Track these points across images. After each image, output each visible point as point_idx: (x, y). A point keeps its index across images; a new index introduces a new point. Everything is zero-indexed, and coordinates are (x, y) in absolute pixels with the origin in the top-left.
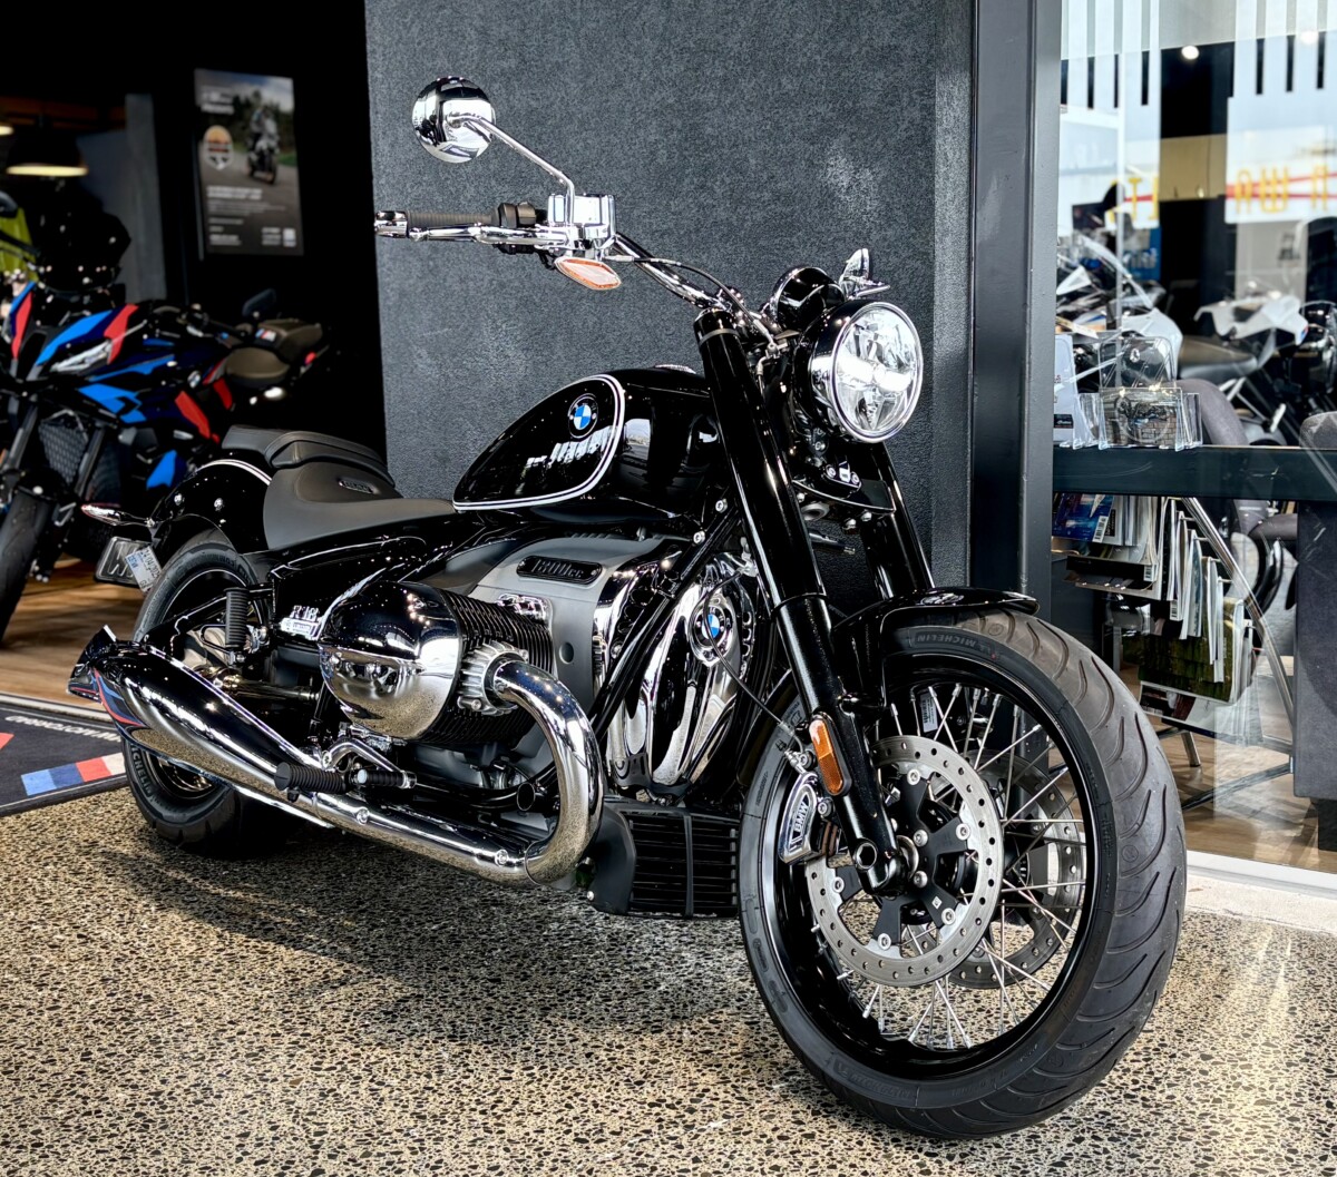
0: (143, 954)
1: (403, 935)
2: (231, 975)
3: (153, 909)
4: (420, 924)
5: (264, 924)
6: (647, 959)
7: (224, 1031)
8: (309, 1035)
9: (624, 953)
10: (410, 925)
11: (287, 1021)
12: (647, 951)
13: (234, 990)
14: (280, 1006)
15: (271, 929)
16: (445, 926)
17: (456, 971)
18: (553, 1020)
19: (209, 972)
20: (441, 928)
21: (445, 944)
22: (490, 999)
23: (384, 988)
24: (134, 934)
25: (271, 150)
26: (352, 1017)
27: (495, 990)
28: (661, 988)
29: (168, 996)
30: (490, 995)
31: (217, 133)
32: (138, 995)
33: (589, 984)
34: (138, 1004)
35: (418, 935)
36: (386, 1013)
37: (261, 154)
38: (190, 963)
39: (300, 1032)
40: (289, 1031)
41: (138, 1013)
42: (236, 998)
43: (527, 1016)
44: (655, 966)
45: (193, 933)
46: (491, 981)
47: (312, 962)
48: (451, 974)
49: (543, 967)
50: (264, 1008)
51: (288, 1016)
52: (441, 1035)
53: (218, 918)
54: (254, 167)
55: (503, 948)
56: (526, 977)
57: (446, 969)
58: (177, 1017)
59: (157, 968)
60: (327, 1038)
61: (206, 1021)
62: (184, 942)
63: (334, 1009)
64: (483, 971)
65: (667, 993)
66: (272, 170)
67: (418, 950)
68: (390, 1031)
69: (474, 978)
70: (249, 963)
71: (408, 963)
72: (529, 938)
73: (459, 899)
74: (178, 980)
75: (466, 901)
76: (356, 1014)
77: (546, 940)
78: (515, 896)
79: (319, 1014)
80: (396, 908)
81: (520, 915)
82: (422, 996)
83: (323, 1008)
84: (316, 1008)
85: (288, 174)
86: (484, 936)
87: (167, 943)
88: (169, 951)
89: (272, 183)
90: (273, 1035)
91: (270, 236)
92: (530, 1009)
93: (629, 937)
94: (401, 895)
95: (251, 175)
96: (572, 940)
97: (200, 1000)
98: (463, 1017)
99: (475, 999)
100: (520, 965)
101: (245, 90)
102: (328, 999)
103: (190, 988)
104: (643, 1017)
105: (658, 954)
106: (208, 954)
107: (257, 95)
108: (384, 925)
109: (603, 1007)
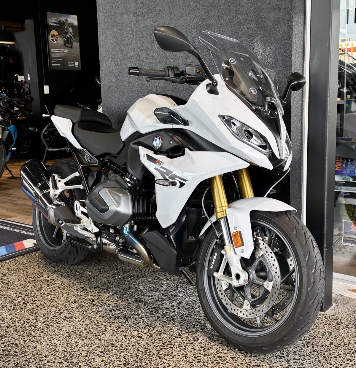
0: (16, 324)
1: (108, 316)
2: (47, 334)
3: (22, 303)
4: (114, 311)
5: (60, 310)
6: (194, 327)
7: (42, 360)
8: (73, 362)
9: (185, 324)
10: (110, 311)
11: (65, 356)
12: (194, 323)
13: (47, 341)
14: (64, 349)
15: (62, 313)
16: (122, 312)
17: (126, 332)
18: (161, 356)
19: (39, 332)
20: (121, 313)
21: (123, 320)
22: (138, 346)
23: (100, 340)
24: (14, 315)
25: (71, 37)
26: (89, 354)
27: (140, 342)
28: (200, 341)
29: (23, 344)
30: (138, 344)
31: (54, 32)
32: (13, 343)
33: (174, 339)
34: (12, 347)
35: (113, 316)
36: (101, 352)
37: (68, 38)
38: (33, 328)
39: (70, 361)
40: (66, 360)
41: (12, 352)
42: (48, 344)
43: (152, 354)
44: (197, 330)
45: (35, 314)
46: (139, 337)
47: (76, 328)
48: (124, 334)
49: (157, 330)
50: (57, 349)
51: (66, 353)
52: (121, 363)
53: (44, 307)
54: (65, 43)
55: (143, 322)
56: (151, 336)
57: (122, 331)
58: (26, 354)
59: (21, 330)
60: (80, 364)
61: (36, 355)
62: (31, 318)
63: (83, 350)
64: (136, 332)
65: (201, 343)
66: (72, 44)
67: (113, 323)
68: (102, 361)
69: (132, 336)
70: (53, 328)
71: (109, 328)
72: (152, 317)
73: (127, 300)
74: (28, 336)
75: (130, 301)
76: (90, 353)
77: (158, 318)
78: (147, 298)
79: (77, 353)
80: (106, 303)
81: (149, 307)
82: (114, 344)
83: (79, 350)
84: (76, 349)
85: (76, 45)
86: (136, 316)
87: (26, 319)
88: (26, 323)
89: (71, 47)
90: (60, 363)
91: (70, 64)
92: (152, 351)
93: (187, 317)
94: (108, 298)
95: (65, 45)
96: (167, 318)
97: (35, 346)
98: (129, 354)
99: (133, 346)
100: (149, 330)
101: (63, 18)
102: (80, 345)
103: (32, 340)
104: (194, 355)
105: (198, 325)
106: (40, 324)
107: (66, 20)
108: (101, 311)
109: (179, 349)
